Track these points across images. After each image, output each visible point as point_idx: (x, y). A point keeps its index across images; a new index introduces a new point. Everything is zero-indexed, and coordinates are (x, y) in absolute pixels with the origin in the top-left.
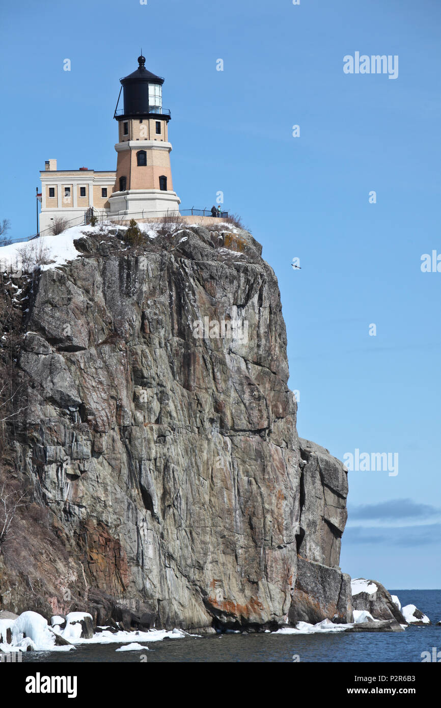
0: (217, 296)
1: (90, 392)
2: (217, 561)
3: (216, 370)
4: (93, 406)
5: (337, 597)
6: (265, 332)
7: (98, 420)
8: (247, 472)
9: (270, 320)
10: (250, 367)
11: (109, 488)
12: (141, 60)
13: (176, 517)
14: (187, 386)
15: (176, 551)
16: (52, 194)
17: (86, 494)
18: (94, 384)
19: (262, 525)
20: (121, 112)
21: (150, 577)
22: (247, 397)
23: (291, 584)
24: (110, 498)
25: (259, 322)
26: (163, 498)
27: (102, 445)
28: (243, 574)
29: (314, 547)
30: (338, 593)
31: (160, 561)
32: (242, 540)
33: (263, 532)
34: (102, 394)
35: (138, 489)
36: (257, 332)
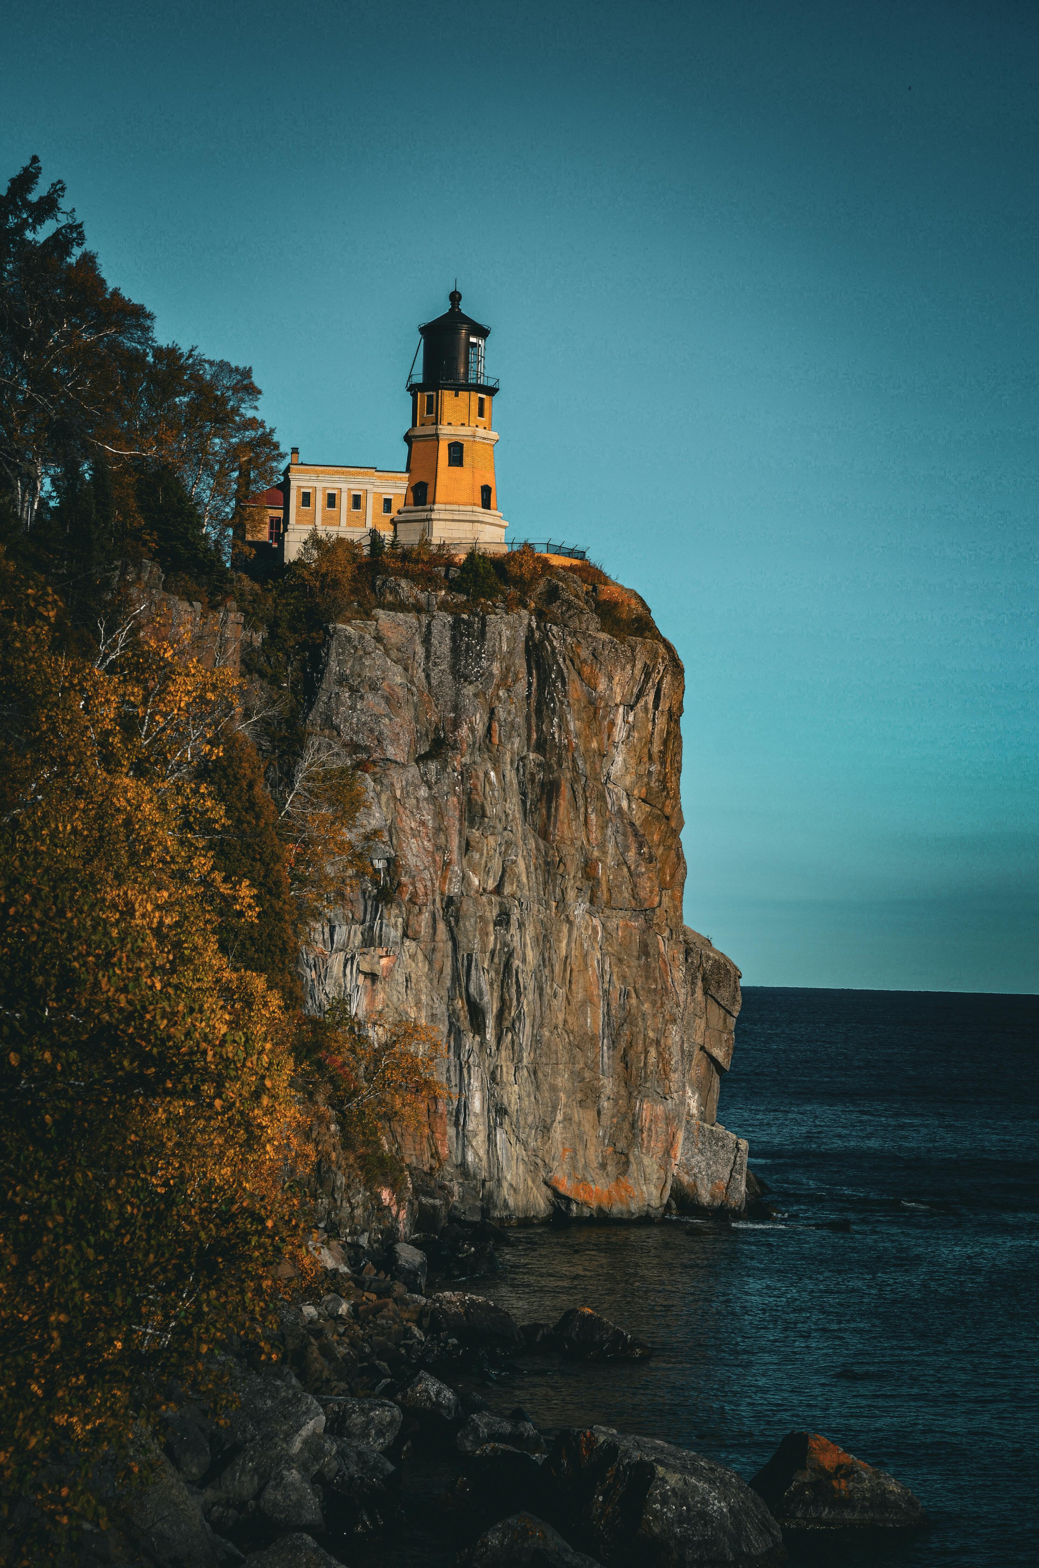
0: (599, 690)
1: (407, 838)
2: (570, 1119)
3: (590, 810)
4: (412, 860)
5: (727, 1176)
6: (660, 752)
7: (419, 885)
8: (625, 977)
9: (668, 733)
10: (634, 807)
11: (423, 997)
12: (455, 297)
13: (515, 1048)
14: (544, 833)
15: (513, 1101)
16: (307, 503)
17: (388, 1006)
18: (413, 825)
19: (642, 1064)
20: (419, 379)
21: (474, 1144)
22: (631, 855)
23: (675, 1158)
24: (423, 1014)
25: (653, 733)
26: (500, 1017)
27: (420, 926)
28: (607, 1141)
29: (690, 1094)
30: (729, 1168)
31: (489, 1118)
32: (608, 1085)
33: (643, 1075)
34: (426, 843)
35: (462, 999)
36: (649, 751)
